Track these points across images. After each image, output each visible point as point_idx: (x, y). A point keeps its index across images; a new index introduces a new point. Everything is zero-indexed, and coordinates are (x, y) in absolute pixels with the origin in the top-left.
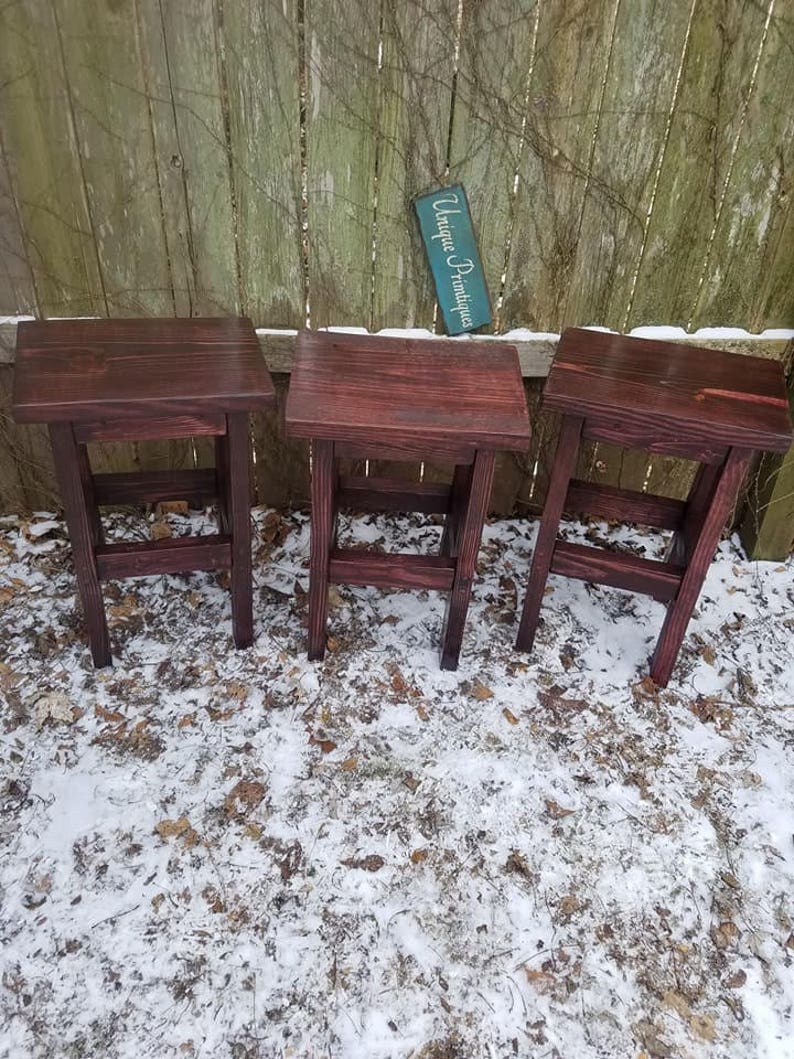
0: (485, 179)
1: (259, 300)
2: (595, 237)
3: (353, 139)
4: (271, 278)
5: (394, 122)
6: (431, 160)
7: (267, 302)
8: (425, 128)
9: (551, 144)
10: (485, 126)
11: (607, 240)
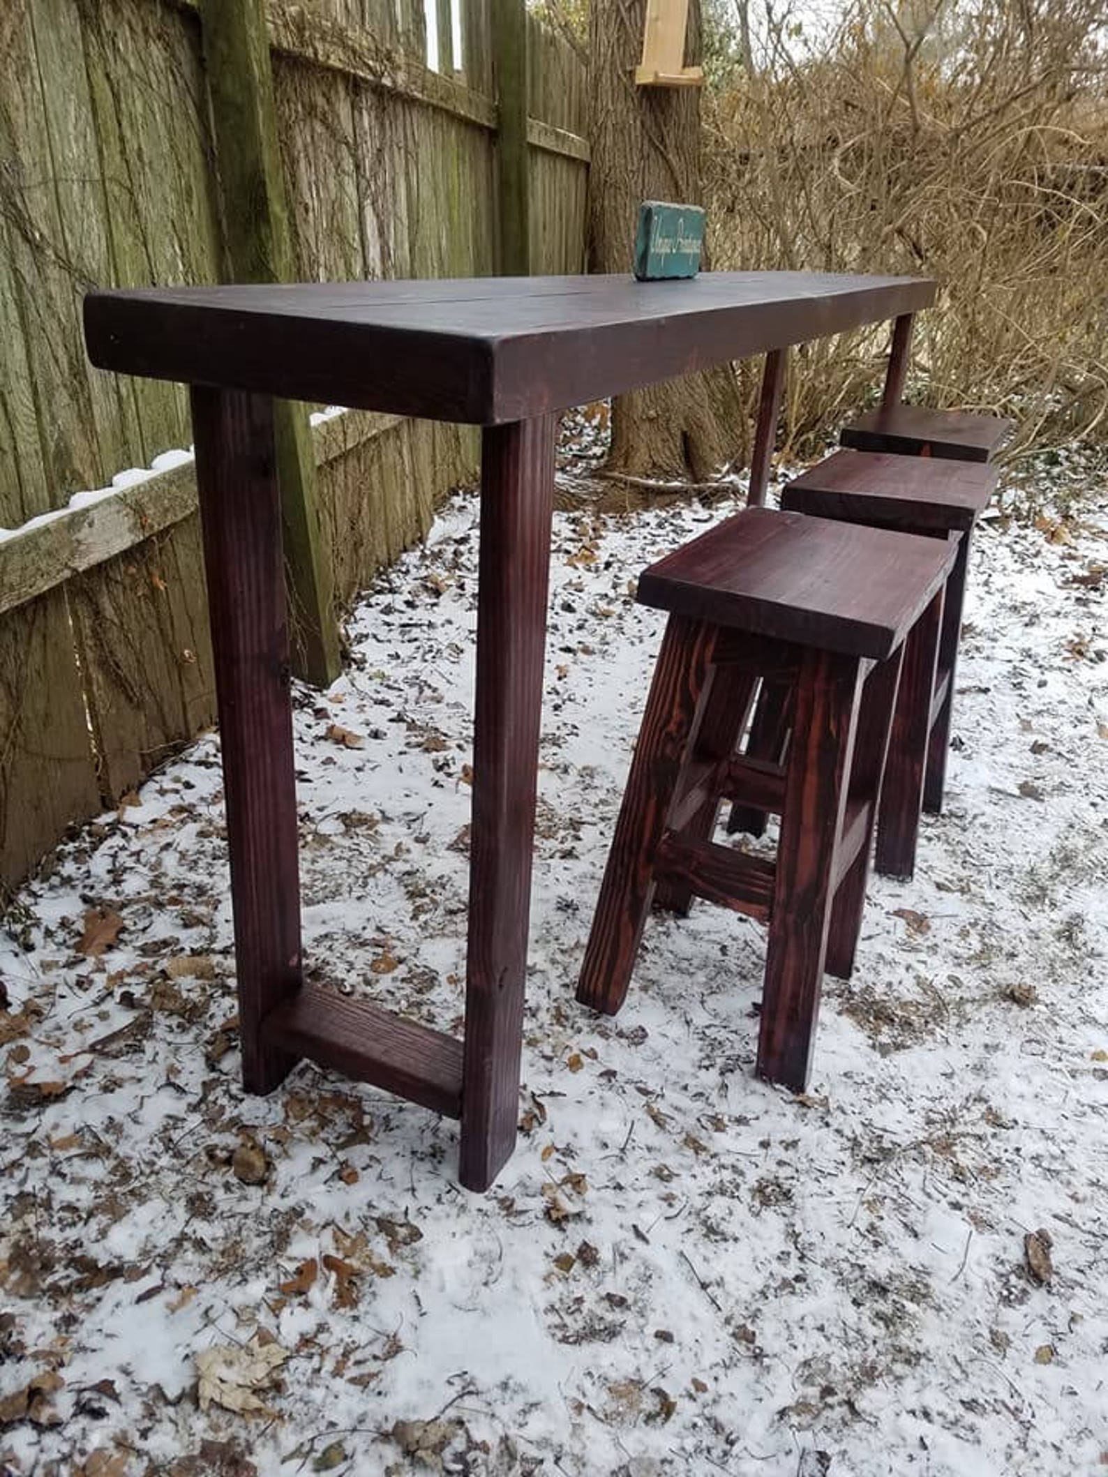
9: (31, 223)
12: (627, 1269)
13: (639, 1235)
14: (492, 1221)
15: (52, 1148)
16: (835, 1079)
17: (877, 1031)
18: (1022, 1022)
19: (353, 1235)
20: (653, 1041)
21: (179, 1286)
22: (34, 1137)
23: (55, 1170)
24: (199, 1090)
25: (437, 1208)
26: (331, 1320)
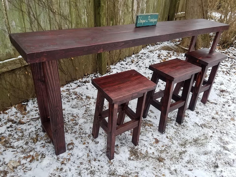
0: (44, 18)
1: (3, 54)
2: (64, 26)
3: (17, 13)
4: (5, 48)
5: (25, 8)
6: (34, 15)
7: (5, 54)
8: (31, 9)
9: (53, 9)
10: (42, 7)
11: (66, 26)
12: (65, 173)
13: (70, 170)
14: (54, 160)
15: (17, 130)
16: (117, 160)
17: (132, 156)
18: (157, 164)
19: (38, 154)
20: (99, 144)
21: (17, 152)
22: (17, 128)
23: (16, 132)
24: (37, 129)
25: (50, 155)
26: (27, 163)
